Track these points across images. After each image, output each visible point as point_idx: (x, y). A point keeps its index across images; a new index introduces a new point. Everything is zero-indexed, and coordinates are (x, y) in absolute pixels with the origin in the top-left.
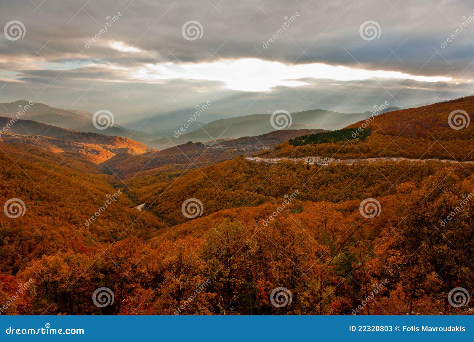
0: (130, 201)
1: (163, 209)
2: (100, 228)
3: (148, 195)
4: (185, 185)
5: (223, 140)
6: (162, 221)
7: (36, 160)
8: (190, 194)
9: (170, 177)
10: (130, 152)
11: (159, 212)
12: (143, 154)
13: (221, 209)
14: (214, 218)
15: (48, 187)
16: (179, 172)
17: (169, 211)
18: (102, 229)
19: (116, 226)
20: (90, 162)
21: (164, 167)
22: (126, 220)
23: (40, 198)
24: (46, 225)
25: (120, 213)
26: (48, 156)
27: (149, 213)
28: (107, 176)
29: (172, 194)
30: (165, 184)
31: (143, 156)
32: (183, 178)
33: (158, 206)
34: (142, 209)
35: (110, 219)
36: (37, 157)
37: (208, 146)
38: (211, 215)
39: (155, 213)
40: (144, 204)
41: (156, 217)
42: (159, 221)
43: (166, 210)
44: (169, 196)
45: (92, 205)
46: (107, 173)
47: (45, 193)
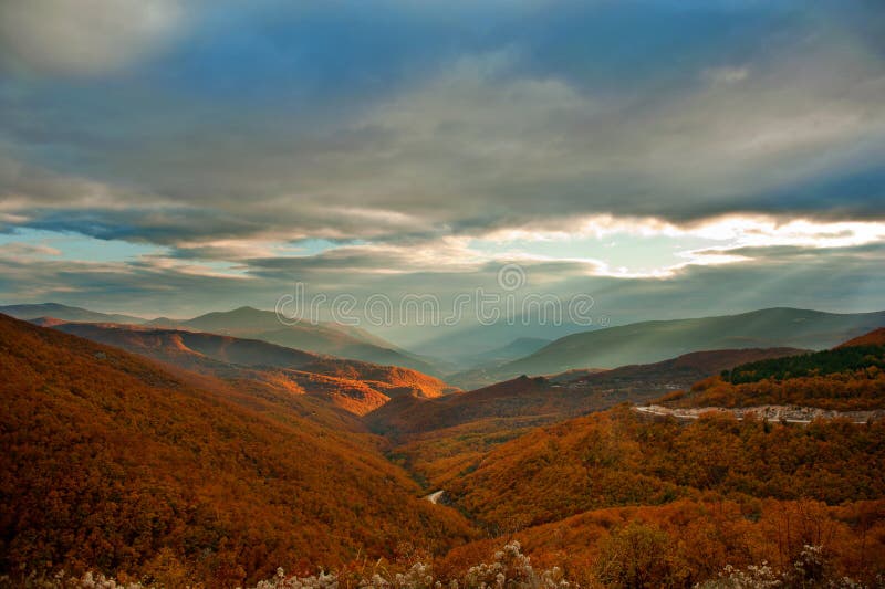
0: (416, 485)
1: (476, 502)
2: (368, 532)
3: (447, 476)
4: (516, 459)
5: (585, 371)
6: (475, 527)
7: (262, 408)
8: (525, 476)
9: (488, 442)
10: (415, 395)
11: (469, 508)
12: (439, 399)
13: (588, 508)
14: (575, 525)
15: (286, 455)
16: (503, 434)
17: (487, 507)
18: (371, 534)
19: (394, 530)
20: (349, 413)
21: (475, 424)
22: (411, 521)
23: (274, 474)
24: (282, 521)
25: (401, 506)
26: (283, 400)
27: (451, 510)
28: (376, 437)
29: (493, 474)
30: (480, 455)
31: (438, 403)
32: (513, 445)
33: (468, 496)
34: (438, 501)
35: (385, 517)
36: (266, 402)
37: (556, 384)
38: (569, 520)
39: (462, 509)
40: (441, 492)
41: (464, 519)
42: (469, 525)
43: (483, 506)
44: (487, 479)
45: (354, 489)
46: (375, 433)
47: (280, 464)
